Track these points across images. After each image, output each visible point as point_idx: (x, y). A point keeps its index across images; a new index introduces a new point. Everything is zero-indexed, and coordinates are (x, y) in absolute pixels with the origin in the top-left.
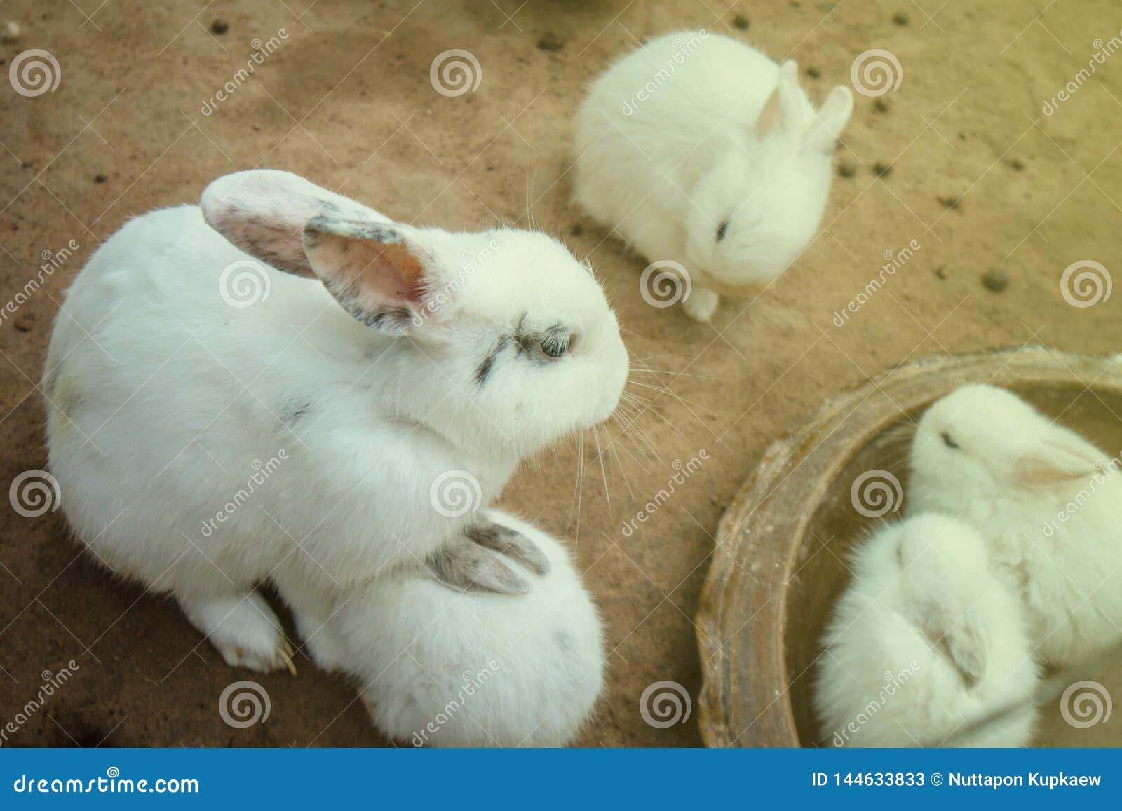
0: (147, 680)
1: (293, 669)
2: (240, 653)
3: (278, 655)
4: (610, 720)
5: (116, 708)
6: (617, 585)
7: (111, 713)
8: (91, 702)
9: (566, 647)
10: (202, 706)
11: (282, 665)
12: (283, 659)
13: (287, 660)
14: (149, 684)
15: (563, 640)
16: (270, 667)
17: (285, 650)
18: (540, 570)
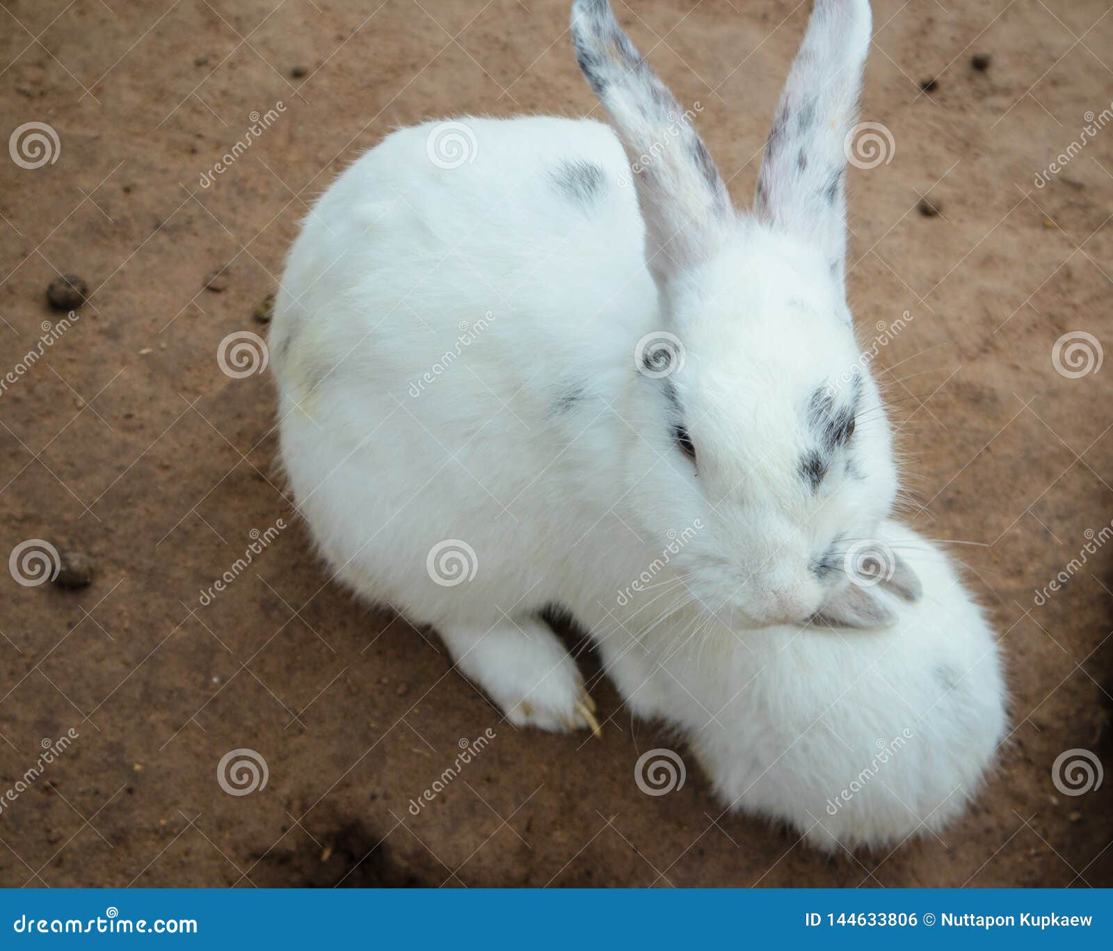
0: (415, 750)
1: (597, 730)
2: (527, 709)
3: (576, 711)
4: (1020, 754)
5: (378, 790)
6: (1019, 573)
7: (373, 797)
8: (346, 785)
9: (951, 685)
10: (488, 780)
11: (581, 723)
12: (582, 715)
13: (586, 716)
14: (419, 755)
15: (947, 677)
16: (568, 726)
17: (585, 703)
18: (908, 594)
